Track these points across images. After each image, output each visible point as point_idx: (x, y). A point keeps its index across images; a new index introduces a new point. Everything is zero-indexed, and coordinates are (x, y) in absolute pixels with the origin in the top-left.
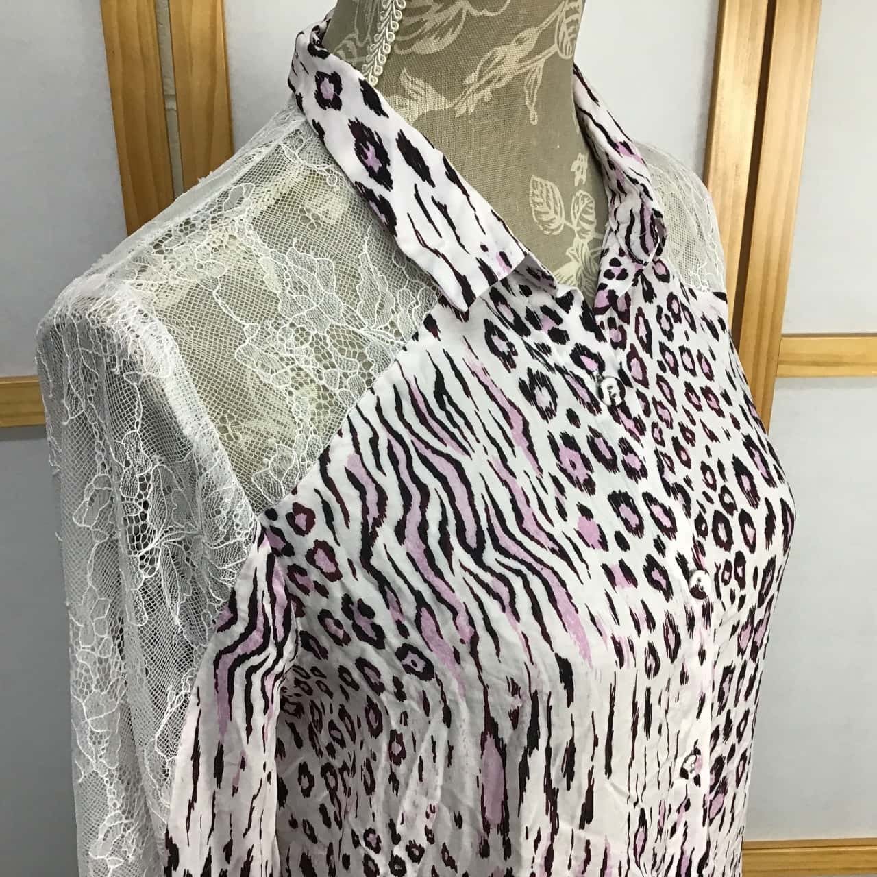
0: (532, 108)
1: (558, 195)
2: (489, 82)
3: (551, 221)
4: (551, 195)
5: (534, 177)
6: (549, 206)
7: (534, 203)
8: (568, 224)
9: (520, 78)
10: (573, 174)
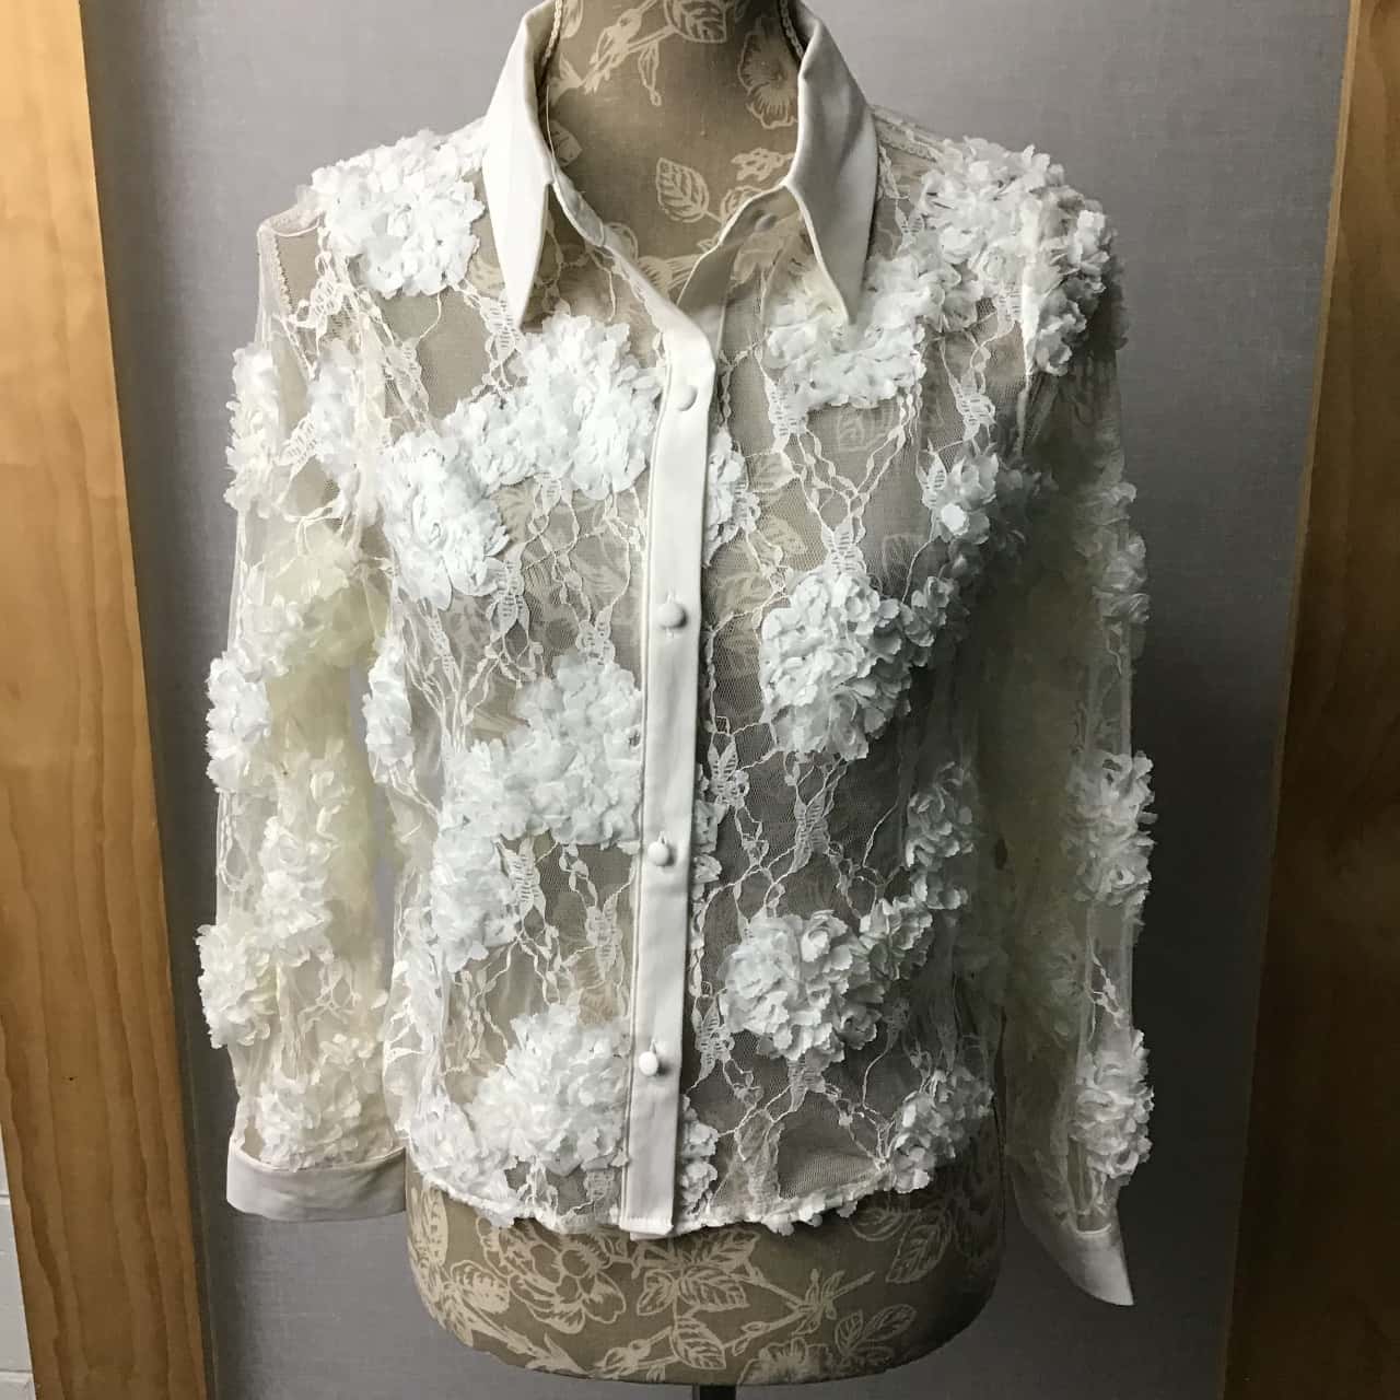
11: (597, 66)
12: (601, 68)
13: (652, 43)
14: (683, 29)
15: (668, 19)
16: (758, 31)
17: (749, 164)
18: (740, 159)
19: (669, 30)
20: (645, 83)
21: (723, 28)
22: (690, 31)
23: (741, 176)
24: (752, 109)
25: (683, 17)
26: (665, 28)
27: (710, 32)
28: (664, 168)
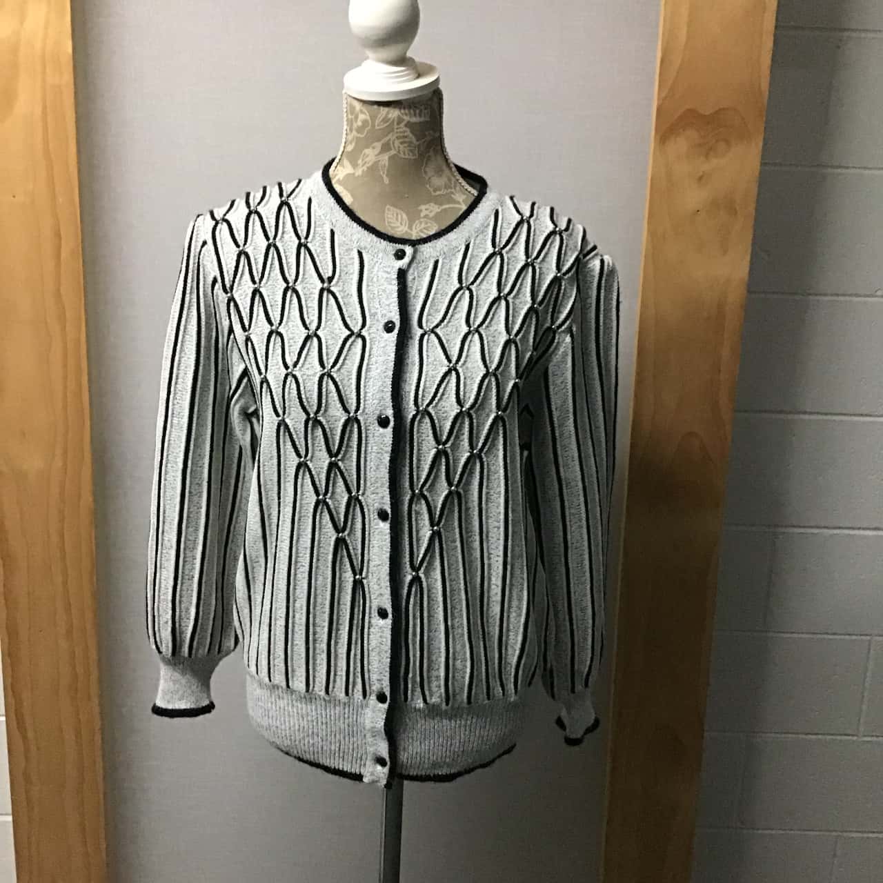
0: (385, 176)
1: (405, 216)
2: (366, 163)
3: (398, 227)
4: (399, 216)
5: (388, 206)
6: (397, 219)
7: (388, 218)
8: (409, 231)
9: (376, 163)
10: (421, 211)
11: (361, 165)
12: (363, 166)
13: (385, 158)
14: (399, 152)
15: (393, 148)
16: (431, 153)
17: (426, 209)
18: (423, 207)
19: (393, 152)
20: (381, 173)
21: (416, 152)
22: (402, 153)
23: (422, 215)
24: (428, 186)
25: (399, 147)
26: (391, 152)
27: (411, 154)
28: (389, 209)
